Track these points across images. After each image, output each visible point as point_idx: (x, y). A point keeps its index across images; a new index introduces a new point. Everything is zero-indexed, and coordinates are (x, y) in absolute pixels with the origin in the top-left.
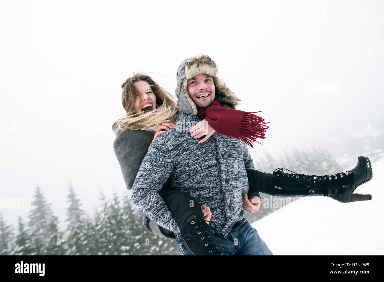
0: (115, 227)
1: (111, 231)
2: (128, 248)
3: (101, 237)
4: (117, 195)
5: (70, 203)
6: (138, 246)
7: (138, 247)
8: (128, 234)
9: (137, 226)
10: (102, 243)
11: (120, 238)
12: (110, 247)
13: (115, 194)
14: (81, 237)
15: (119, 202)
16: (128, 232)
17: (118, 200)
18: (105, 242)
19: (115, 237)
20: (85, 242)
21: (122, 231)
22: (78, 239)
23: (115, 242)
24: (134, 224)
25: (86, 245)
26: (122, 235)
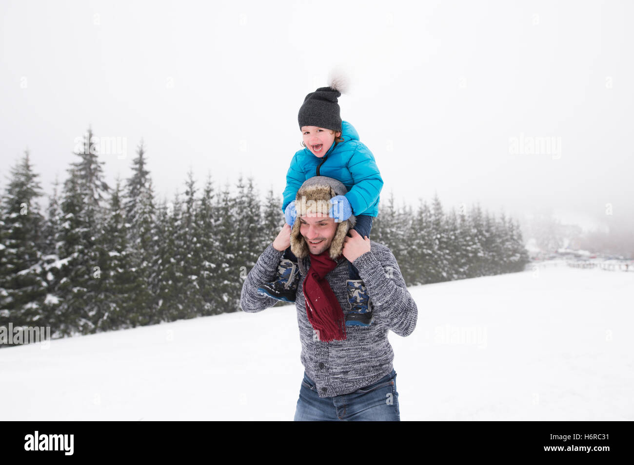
0: (201, 231)
1: (195, 235)
2: (213, 266)
3: (178, 238)
4: (213, 186)
5: (135, 172)
6: (226, 267)
7: (227, 270)
8: (216, 247)
9: (231, 239)
10: (179, 247)
11: (205, 248)
12: (189, 256)
13: (210, 184)
14: (152, 228)
15: (212, 198)
16: (217, 244)
17: (211, 194)
18: (182, 247)
19: (198, 245)
20: (156, 238)
21: (211, 240)
22: (148, 230)
23: (196, 252)
24: (227, 237)
25: (157, 242)
26: (209, 246)
